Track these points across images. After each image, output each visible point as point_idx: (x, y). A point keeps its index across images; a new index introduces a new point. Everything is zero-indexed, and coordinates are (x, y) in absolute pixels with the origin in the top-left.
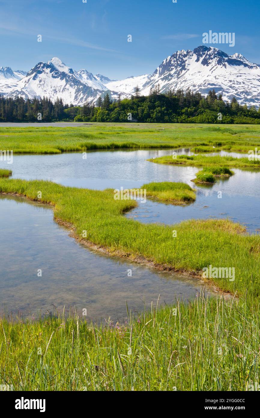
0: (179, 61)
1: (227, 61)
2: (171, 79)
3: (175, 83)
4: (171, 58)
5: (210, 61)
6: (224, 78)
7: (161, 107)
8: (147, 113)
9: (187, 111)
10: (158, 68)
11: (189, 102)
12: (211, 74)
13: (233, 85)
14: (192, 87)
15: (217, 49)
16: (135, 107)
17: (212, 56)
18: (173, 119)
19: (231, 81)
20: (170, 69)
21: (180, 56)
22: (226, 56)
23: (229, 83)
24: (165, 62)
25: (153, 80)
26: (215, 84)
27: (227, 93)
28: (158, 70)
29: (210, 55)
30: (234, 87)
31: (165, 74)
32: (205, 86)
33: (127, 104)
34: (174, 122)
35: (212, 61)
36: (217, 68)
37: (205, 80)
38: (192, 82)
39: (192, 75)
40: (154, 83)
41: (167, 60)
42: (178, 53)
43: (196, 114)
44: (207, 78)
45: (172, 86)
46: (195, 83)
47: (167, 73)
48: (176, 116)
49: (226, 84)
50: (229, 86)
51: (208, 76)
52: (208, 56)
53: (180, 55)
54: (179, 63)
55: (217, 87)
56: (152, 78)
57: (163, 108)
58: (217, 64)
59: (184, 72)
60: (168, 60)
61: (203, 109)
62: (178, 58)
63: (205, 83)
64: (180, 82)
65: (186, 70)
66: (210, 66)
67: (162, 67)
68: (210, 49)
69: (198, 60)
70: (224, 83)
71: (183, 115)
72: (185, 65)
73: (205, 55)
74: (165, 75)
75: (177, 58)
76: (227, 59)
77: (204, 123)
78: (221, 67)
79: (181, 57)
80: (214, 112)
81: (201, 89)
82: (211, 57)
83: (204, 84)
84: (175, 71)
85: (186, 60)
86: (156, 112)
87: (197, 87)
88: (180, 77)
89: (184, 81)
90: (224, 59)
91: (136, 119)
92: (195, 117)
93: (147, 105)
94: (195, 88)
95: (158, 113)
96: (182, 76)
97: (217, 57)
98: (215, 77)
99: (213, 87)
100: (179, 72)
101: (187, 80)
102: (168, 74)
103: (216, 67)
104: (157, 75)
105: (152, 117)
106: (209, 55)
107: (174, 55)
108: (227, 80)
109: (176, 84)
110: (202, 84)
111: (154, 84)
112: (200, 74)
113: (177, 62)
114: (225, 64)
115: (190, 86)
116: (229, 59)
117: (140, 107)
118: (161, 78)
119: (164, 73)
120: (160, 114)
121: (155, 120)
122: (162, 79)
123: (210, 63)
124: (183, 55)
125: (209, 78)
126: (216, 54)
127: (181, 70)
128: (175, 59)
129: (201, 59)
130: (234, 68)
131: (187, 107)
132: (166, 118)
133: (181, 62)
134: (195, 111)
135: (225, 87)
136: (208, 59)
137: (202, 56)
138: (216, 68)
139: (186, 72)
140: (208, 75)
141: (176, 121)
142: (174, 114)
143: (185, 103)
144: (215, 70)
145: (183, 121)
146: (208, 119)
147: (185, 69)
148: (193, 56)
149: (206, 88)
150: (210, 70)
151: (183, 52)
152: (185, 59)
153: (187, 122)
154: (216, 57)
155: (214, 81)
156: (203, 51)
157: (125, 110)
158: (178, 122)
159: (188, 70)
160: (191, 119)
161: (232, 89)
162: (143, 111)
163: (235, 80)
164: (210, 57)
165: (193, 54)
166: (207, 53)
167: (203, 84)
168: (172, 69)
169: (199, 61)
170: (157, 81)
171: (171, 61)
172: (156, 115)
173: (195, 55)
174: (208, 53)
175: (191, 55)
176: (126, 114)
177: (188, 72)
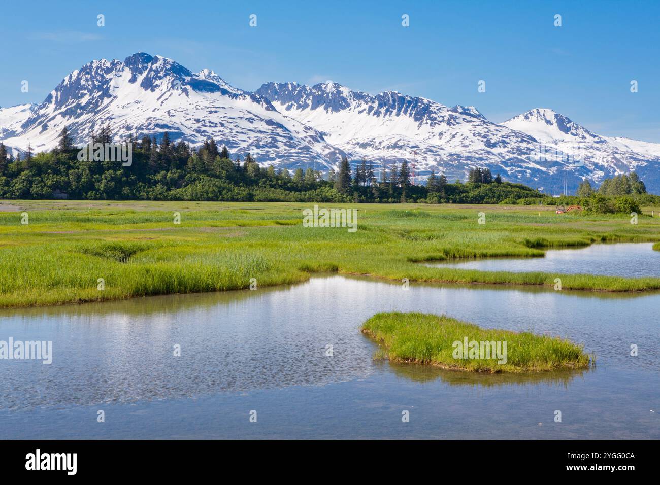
0: (97, 80)
1: (189, 83)
2: (82, 114)
3: (89, 122)
4: (79, 74)
5: (158, 82)
6: (185, 115)
7: (115, 170)
8: (87, 181)
9: (166, 178)
10: (54, 93)
11: (168, 161)
12: (159, 107)
13: (203, 129)
14: (124, 130)
15: (170, 60)
16: (63, 169)
17: (162, 73)
18: (140, 193)
19: (198, 121)
20: (79, 95)
21: (99, 70)
22: (188, 73)
23: (195, 123)
24: (66, 82)
25: (43, 115)
26: (169, 125)
27: (193, 144)
28: (54, 96)
29: (157, 72)
30: (204, 131)
31: (68, 105)
32: (150, 129)
33: (45, 164)
34: (142, 199)
35: (162, 83)
36: (171, 95)
37: (148, 117)
38: (124, 122)
39: (123, 107)
40: (45, 121)
41: (71, 77)
42: (94, 65)
43: (183, 184)
44: (153, 115)
45: (84, 127)
46: (130, 122)
47: (73, 102)
48: (144, 187)
49: (190, 126)
50: (194, 130)
51: (154, 111)
52: (153, 73)
53: (98, 68)
54: (96, 83)
55: (173, 130)
56: (42, 112)
57: (119, 173)
58: (171, 89)
59: (106, 101)
60: (74, 78)
61: (195, 175)
62: (93, 73)
63: (150, 124)
64: (99, 120)
65: (112, 98)
66: (158, 92)
67: (60, 91)
68: (156, 60)
69: (133, 80)
70: (186, 123)
71: (158, 185)
72: (108, 89)
73: (148, 70)
74: (68, 107)
75: (92, 75)
76: (189, 80)
77: (199, 200)
78: (180, 95)
79: (99, 72)
80: (216, 180)
81: (141, 134)
82: (159, 75)
83: (148, 126)
84: (90, 100)
85: (111, 79)
86: (106, 179)
87: (134, 131)
88: (100, 111)
89: (108, 118)
90: (184, 80)
91: (65, 193)
92: (181, 189)
93: (86, 165)
94: (130, 132)
95: (109, 181)
96: (103, 109)
97: (171, 75)
98: (169, 112)
99: (166, 130)
100: (97, 101)
101: (113, 117)
102: (75, 104)
103: (168, 94)
104: (52, 106)
105: (98, 188)
106: (155, 71)
107: (86, 67)
108: (190, 119)
109: (91, 124)
110: (144, 125)
111: (46, 124)
112: (138, 105)
113: (93, 81)
114: (185, 88)
115: (120, 128)
116: (192, 79)
117: (73, 168)
118: (60, 111)
119: (67, 101)
120: (113, 183)
121: (104, 194)
122: (64, 114)
123: (157, 86)
124: (104, 69)
125: (157, 114)
126: (168, 70)
127: (101, 98)
128: (88, 76)
129: (140, 78)
130: (204, 96)
131: (164, 170)
132: (126, 190)
133: (100, 82)
134: (182, 177)
135: (188, 132)
136: (153, 78)
137: (141, 73)
138: (169, 96)
139: (111, 102)
140: (155, 109)
141: (145, 197)
142: (140, 184)
143: (160, 162)
144: (167, 99)
145: (159, 196)
146: (207, 193)
147: (109, 96)
148: (124, 72)
149: (152, 132)
150: (158, 100)
151: (104, 64)
152: (108, 77)
153: (166, 199)
154: (169, 74)
155: (167, 120)
156: (143, 63)
157: (43, 175)
158: (148, 199)
159: (116, 97)
160: (174, 192)
161: (201, 135)
162: (79, 177)
163: (206, 119)
164: (156, 74)
165: (123, 68)
166: (151, 67)
167: (146, 124)
168: (83, 95)
169: (136, 81)
170: (53, 118)
171: (81, 79)
172: (105, 186)
173: (127, 69)
174: (154, 67)
175: (119, 70)
176: (44, 182)
177: (115, 101)
